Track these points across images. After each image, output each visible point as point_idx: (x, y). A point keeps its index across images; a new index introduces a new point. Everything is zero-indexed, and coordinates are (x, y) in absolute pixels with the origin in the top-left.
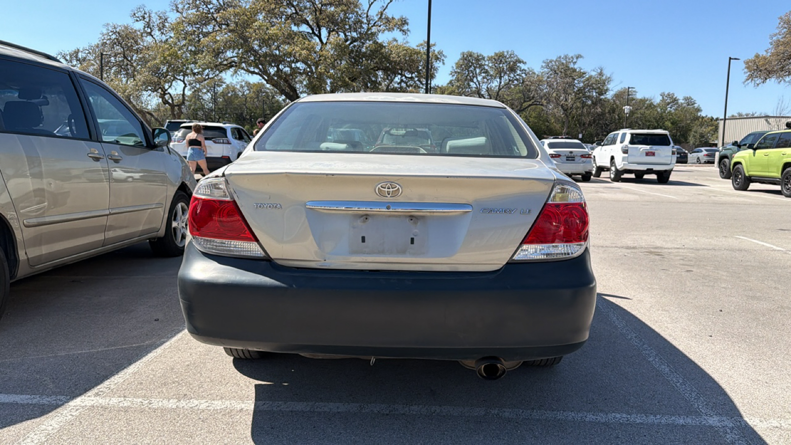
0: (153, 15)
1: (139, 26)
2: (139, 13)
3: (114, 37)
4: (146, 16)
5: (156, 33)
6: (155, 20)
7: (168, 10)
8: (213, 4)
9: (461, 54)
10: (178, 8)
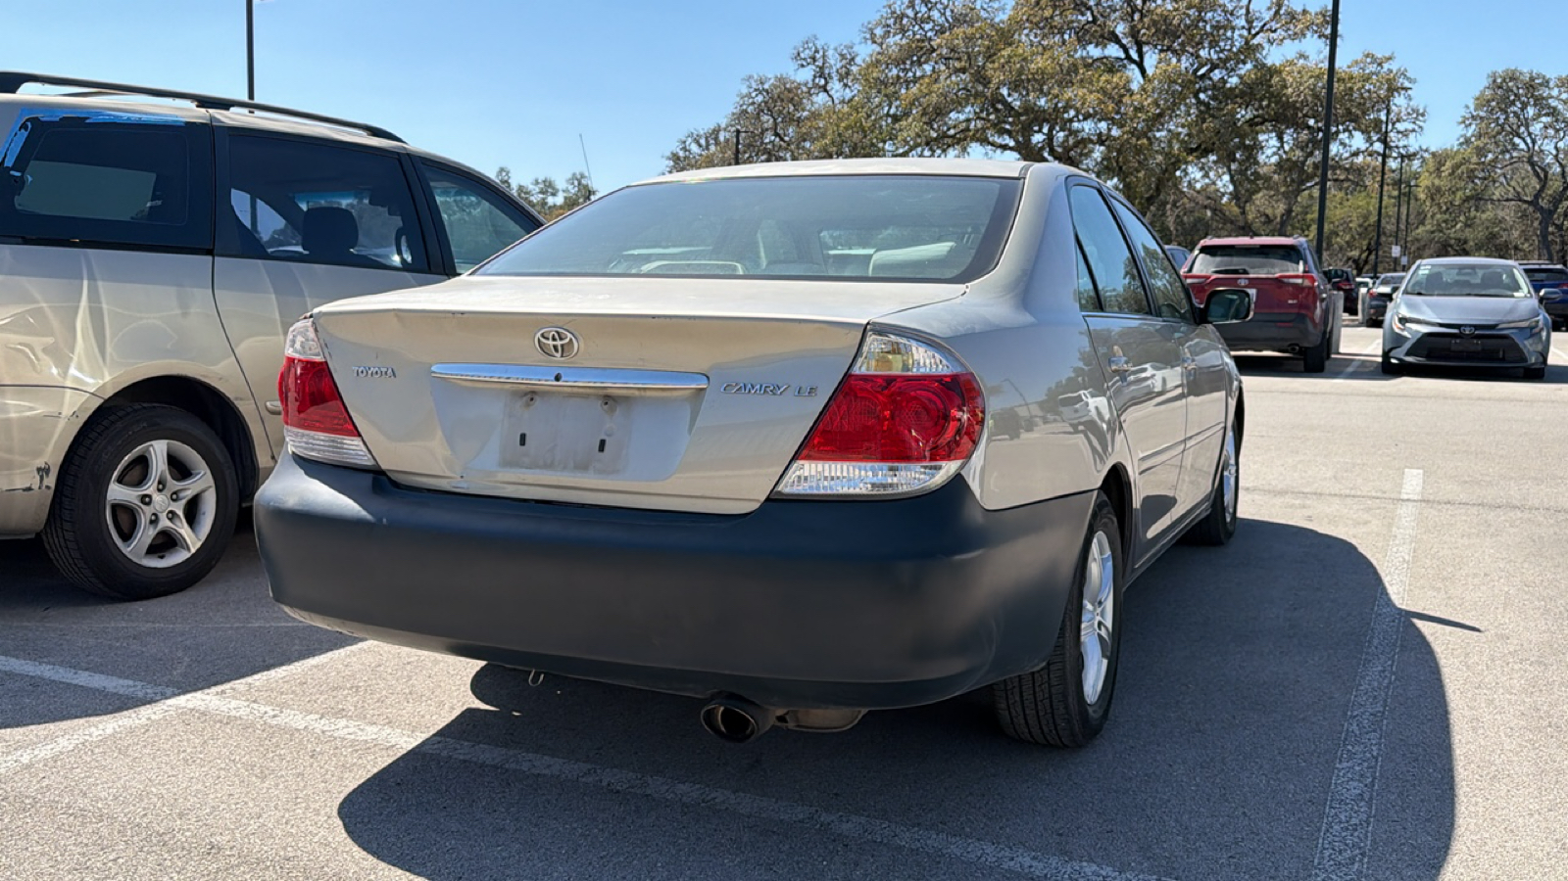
0: (830, 53)
1: (806, 75)
2: (807, 52)
3: (760, 98)
4: (818, 56)
5: (835, 86)
6: (834, 62)
7: (857, 40)
8: (934, 21)
9: (1489, 76)
10: (875, 35)
